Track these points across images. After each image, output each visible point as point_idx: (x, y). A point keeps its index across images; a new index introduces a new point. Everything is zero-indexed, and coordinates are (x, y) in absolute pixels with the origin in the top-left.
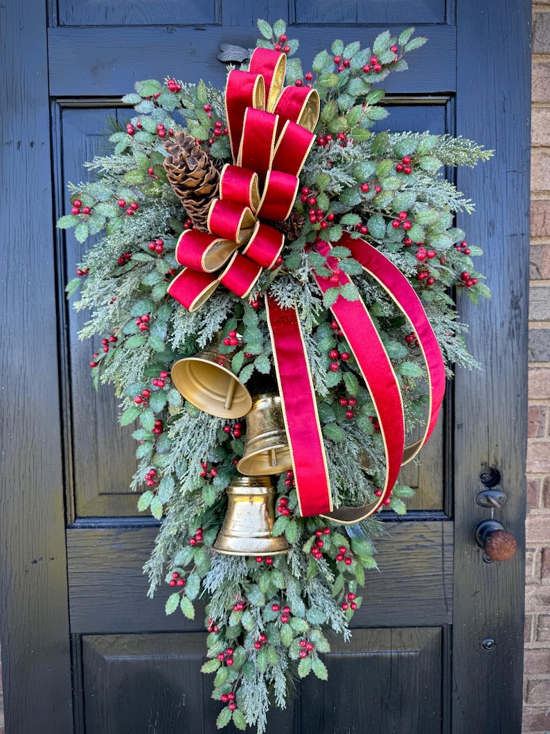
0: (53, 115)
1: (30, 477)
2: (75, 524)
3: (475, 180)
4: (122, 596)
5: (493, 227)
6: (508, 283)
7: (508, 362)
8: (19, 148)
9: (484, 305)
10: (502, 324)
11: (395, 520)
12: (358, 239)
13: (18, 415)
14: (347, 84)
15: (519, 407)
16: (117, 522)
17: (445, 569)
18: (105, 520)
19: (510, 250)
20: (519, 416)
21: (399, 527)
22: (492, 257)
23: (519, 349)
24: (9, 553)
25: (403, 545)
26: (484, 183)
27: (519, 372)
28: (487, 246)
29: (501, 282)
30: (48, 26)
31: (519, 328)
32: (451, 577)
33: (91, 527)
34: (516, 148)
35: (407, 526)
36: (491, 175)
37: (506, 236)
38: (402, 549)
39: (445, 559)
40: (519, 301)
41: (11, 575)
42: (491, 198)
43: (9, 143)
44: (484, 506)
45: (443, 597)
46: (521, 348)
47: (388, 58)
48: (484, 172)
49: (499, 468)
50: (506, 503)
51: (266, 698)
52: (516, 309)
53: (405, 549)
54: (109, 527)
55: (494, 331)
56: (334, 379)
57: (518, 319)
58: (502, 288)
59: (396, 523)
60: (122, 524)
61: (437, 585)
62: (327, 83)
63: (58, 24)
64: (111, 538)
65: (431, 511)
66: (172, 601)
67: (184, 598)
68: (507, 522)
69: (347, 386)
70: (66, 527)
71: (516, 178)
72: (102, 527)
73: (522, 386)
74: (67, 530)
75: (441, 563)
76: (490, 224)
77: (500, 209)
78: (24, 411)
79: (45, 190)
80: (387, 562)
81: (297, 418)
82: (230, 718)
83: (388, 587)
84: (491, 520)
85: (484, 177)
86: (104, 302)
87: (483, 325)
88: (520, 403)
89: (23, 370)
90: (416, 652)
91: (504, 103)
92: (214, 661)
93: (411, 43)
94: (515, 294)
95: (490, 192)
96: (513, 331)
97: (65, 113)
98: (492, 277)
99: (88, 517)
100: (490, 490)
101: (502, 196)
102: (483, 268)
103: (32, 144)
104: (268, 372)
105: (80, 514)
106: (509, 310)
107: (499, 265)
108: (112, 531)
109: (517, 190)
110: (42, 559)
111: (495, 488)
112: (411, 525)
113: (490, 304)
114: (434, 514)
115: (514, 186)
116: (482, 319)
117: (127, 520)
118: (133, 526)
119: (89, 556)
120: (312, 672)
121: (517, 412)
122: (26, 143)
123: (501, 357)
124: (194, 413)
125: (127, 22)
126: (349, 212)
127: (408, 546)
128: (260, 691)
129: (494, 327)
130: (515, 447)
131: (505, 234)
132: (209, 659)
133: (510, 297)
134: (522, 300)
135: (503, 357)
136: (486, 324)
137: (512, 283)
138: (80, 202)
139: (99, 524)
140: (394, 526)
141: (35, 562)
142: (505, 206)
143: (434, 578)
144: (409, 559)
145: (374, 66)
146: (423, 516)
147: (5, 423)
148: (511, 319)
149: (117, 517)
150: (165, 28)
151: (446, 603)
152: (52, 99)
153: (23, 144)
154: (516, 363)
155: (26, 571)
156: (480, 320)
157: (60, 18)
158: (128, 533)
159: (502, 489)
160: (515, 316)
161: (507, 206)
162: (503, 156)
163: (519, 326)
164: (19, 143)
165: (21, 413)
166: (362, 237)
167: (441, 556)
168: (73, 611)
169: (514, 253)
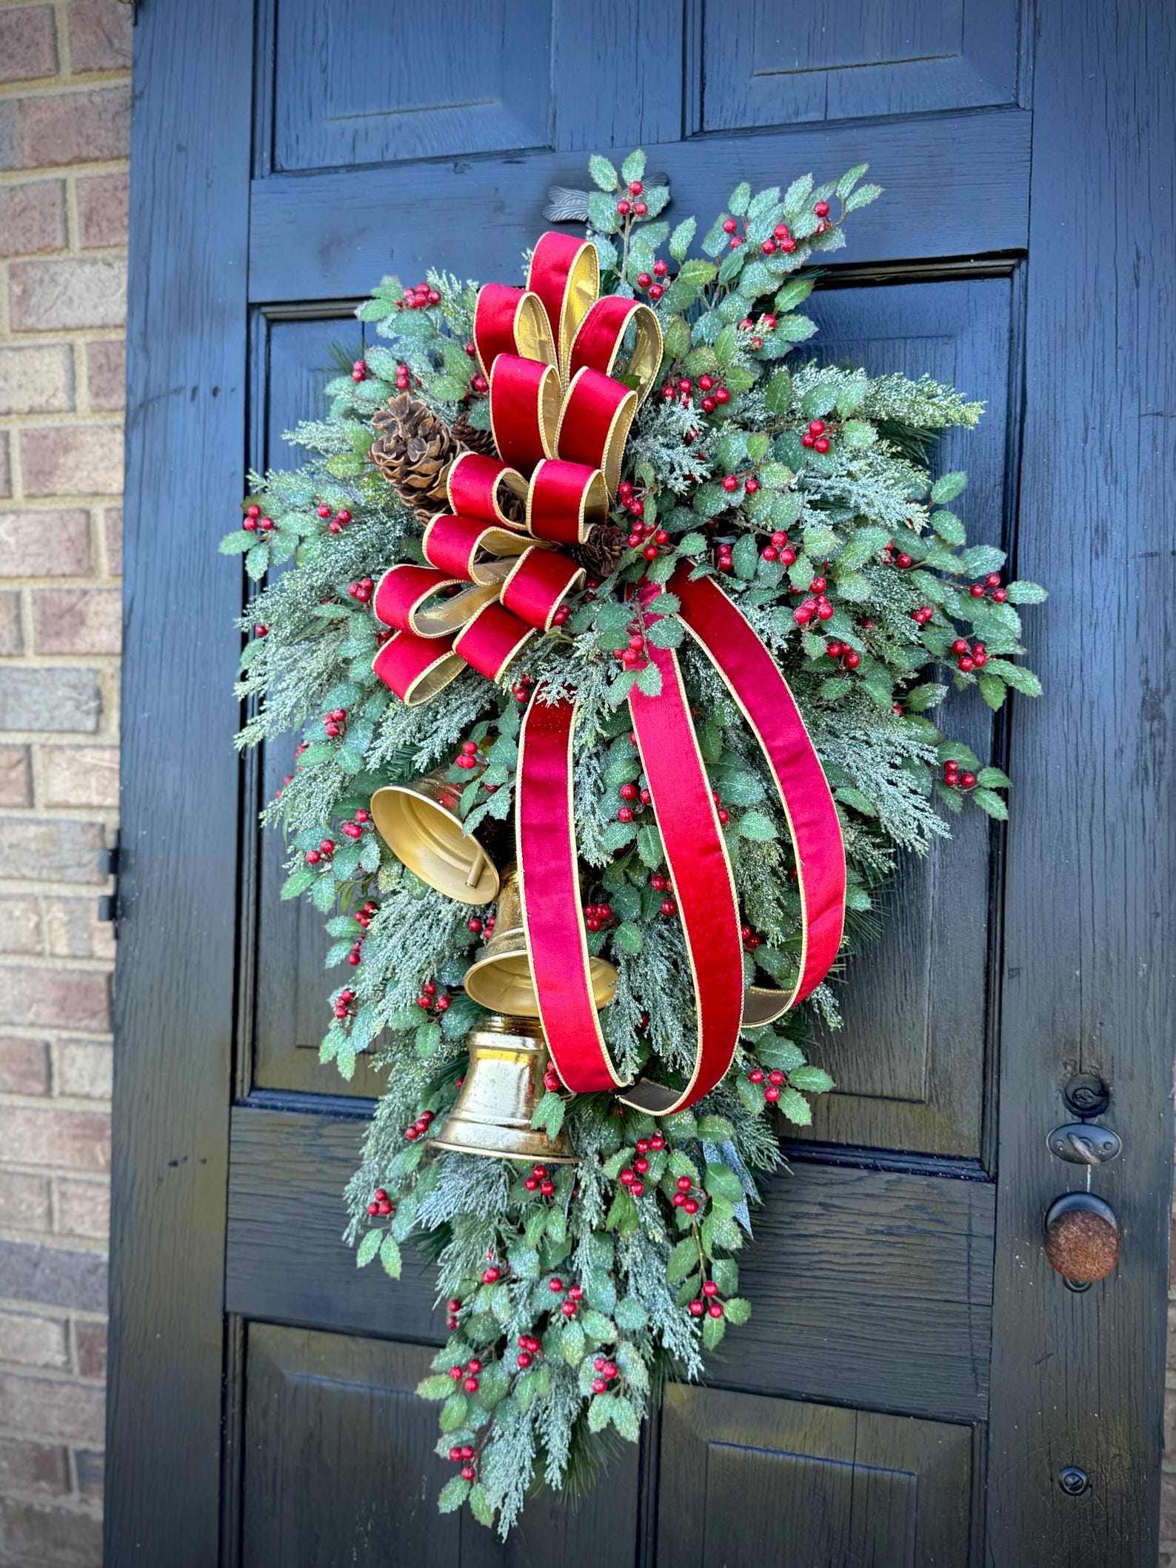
0: (253, 336)
1: (178, 1001)
2: (250, 1100)
3: (1063, 434)
4: (320, 1250)
5: (1105, 536)
6: (1135, 659)
7: (1130, 837)
8: (193, 399)
9: (1076, 707)
10: (1120, 752)
11: (867, 1167)
12: (703, 580)
13: (167, 884)
14: (740, 273)
15: (1157, 942)
16: (323, 1105)
17: (974, 1290)
18: (303, 1098)
19: (1142, 589)
20: (1157, 963)
21: (870, 1181)
22: (1099, 603)
23: (1159, 809)
24: (133, 1142)
25: (879, 1224)
26: (1085, 442)
27: (1158, 861)
28: (1087, 579)
29: (1120, 658)
30: (252, 176)
31: (1161, 763)
32: (987, 1310)
33: (275, 1108)
34: (1162, 364)
35: (888, 1182)
36: (1102, 423)
37: (1134, 557)
38: (877, 1232)
39: (974, 1269)
40: (1162, 701)
41: (133, 1185)
42: (1101, 474)
43: (178, 391)
44: (1069, 1159)
45: (968, 1354)
46: (1165, 807)
47: (806, 226)
48: (1086, 417)
49: (1106, 1076)
50: (1121, 1157)
51: (528, 1464)
52: (1153, 719)
53: (882, 1233)
54: (307, 1111)
55: (1099, 767)
56: (620, 836)
57: (1159, 742)
58: (1120, 672)
59: (864, 1173)
60: (330, 1108)
61: (955, 1325)
62: (694, 277)
63: (273, 169)
64: (307, 1131)
65: (950, 1158)
66: (369, 1243)
67: (389, 1238)
68: (1123, 1202)
69: (641, 849)
70: (233, 1102)
71: (1161, 428)
72: (294, 1110)
73: (1166, 895)
74: (234, 1108)
75: (965, 1276)
76: (1097, 530)
77: (1121, 497)
78: (176, 877)
79: (234, 473)
80: (845, 1255)
81: (543, 902)
82: (464, 1497)
83: (845, 1311)
84: (1084, 1193)
85: (1086, 430)
86: (284, 685)
87: (1071, 753)
88: (1159, 933)
89: (179, 802)
90: (911, 1474)
91: (1136, 267)
92: (443, 1378)
93: (856, 194)
94: (1153, 685)
95: (1100, 462)
96: (1146, 769)
97: (276, 330)
98: (1099, 647)
99: (273, 1090)
100: (1083, 1123)
101: (1126, 470)
102: (1077, 626)
103: (215, 392)
104: (504, 817)
105: (260, 1082)
106: (1137, 721)
107: (1115, 621)
108: (311, 1120)
109: (1164, 454)
110: (186, 1159)
111: (1096, 1120)
112: (898, 1181)
113: (1092, 708)
114: (956, 1163)
115: (1155, 448)
116: (1072, 737)
117: (340, 1102)
118: (350, 1115)
119: (267, 1164)
120: (611, 1424)
121: (1152, 951)
122: (204, 390)
123: (1113, 826)
124: (418, 890)
125: (389, 156)
126: (693, 531)
127: (890, 1227)
128: (520, 1448)
129: (1100, 758)
130: (1144, 1029)
131: (1131, 553)
132: (434, 1373)
133: (1139, 692)
134: (1168, 699)
135: (1121, 824)
136: (1082, 752)
137: (1145, 661)
138: (259, 509)
139: (291, 1105)
140: (860, 1179)
141: (174, 1164)
142: (1132, 491)
143: (947, 1307)
144: (890, 1255)
145: (782, 242)
146: (930, 1165)
147: (144, 896)
148: (1142, 741)
149: (325, 1096)
150: (451, 165)
151: (974, 1370)
152: (252, 307)
153: (201, 391)
154: (1152, 841)
155: (160, 1180)
156: (1067, 741)
157: (277, 159)
158: (335, 1127)
159: (1112, 1125)
160: (1152, 735)
161: (1139, 490)
162: (1131, 382)
163: (1162, 755)
164: (195, 390)
165: (171, 881)
166: (712, 575)
167: (965, 1260)
168: (234, 1269)
169: (1153, 595)
